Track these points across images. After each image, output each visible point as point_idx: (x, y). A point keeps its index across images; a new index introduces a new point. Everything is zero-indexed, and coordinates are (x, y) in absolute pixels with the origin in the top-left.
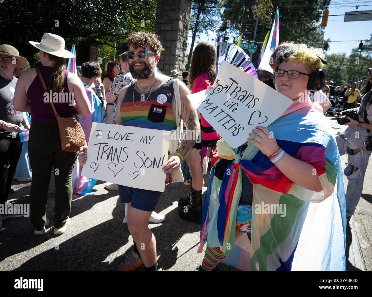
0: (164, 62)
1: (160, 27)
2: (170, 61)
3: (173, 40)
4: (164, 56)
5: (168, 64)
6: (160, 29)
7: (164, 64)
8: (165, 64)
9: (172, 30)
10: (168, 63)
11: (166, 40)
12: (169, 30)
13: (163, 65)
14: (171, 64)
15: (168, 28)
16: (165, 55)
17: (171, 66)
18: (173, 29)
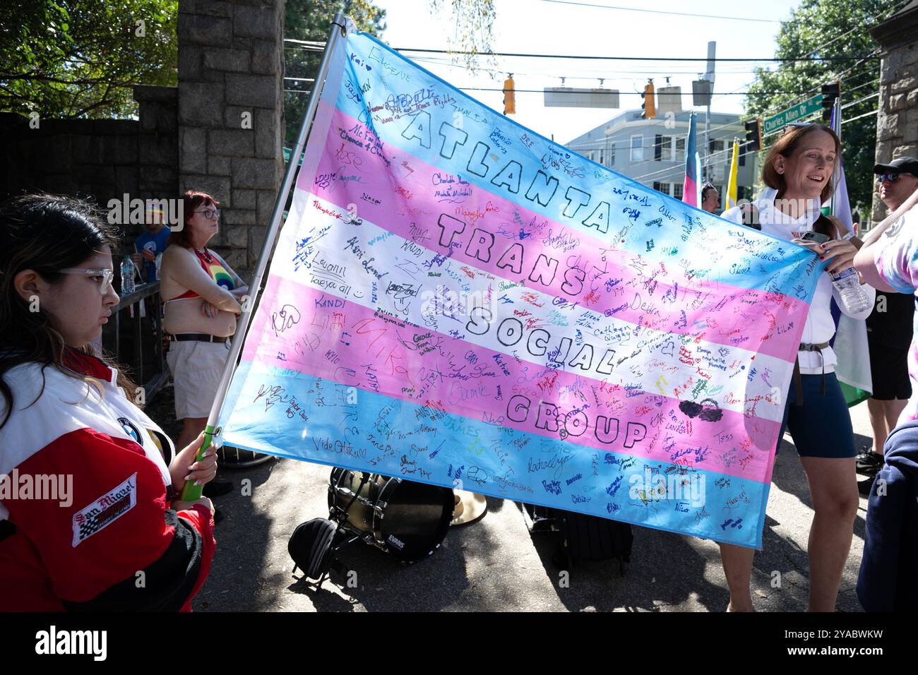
0: (232, 182)
1: (202, 58)
2: (256, 177)
3: (258, 105)
4: (227, 159)
5: (251, 189)
6: (202, 63)
7: (232, 189)
8: (238, 188)
9: (252, 73)
10: (250, 184)
11: (233, 105)
12: (239, 69)
13: (231, 193)
14: (261, 190)
15: (237, 62)
16: (231, 157)
17: (261, 196)
18: (257, 68)
